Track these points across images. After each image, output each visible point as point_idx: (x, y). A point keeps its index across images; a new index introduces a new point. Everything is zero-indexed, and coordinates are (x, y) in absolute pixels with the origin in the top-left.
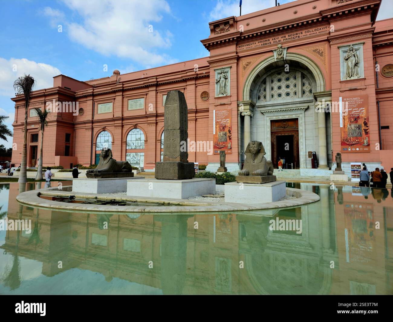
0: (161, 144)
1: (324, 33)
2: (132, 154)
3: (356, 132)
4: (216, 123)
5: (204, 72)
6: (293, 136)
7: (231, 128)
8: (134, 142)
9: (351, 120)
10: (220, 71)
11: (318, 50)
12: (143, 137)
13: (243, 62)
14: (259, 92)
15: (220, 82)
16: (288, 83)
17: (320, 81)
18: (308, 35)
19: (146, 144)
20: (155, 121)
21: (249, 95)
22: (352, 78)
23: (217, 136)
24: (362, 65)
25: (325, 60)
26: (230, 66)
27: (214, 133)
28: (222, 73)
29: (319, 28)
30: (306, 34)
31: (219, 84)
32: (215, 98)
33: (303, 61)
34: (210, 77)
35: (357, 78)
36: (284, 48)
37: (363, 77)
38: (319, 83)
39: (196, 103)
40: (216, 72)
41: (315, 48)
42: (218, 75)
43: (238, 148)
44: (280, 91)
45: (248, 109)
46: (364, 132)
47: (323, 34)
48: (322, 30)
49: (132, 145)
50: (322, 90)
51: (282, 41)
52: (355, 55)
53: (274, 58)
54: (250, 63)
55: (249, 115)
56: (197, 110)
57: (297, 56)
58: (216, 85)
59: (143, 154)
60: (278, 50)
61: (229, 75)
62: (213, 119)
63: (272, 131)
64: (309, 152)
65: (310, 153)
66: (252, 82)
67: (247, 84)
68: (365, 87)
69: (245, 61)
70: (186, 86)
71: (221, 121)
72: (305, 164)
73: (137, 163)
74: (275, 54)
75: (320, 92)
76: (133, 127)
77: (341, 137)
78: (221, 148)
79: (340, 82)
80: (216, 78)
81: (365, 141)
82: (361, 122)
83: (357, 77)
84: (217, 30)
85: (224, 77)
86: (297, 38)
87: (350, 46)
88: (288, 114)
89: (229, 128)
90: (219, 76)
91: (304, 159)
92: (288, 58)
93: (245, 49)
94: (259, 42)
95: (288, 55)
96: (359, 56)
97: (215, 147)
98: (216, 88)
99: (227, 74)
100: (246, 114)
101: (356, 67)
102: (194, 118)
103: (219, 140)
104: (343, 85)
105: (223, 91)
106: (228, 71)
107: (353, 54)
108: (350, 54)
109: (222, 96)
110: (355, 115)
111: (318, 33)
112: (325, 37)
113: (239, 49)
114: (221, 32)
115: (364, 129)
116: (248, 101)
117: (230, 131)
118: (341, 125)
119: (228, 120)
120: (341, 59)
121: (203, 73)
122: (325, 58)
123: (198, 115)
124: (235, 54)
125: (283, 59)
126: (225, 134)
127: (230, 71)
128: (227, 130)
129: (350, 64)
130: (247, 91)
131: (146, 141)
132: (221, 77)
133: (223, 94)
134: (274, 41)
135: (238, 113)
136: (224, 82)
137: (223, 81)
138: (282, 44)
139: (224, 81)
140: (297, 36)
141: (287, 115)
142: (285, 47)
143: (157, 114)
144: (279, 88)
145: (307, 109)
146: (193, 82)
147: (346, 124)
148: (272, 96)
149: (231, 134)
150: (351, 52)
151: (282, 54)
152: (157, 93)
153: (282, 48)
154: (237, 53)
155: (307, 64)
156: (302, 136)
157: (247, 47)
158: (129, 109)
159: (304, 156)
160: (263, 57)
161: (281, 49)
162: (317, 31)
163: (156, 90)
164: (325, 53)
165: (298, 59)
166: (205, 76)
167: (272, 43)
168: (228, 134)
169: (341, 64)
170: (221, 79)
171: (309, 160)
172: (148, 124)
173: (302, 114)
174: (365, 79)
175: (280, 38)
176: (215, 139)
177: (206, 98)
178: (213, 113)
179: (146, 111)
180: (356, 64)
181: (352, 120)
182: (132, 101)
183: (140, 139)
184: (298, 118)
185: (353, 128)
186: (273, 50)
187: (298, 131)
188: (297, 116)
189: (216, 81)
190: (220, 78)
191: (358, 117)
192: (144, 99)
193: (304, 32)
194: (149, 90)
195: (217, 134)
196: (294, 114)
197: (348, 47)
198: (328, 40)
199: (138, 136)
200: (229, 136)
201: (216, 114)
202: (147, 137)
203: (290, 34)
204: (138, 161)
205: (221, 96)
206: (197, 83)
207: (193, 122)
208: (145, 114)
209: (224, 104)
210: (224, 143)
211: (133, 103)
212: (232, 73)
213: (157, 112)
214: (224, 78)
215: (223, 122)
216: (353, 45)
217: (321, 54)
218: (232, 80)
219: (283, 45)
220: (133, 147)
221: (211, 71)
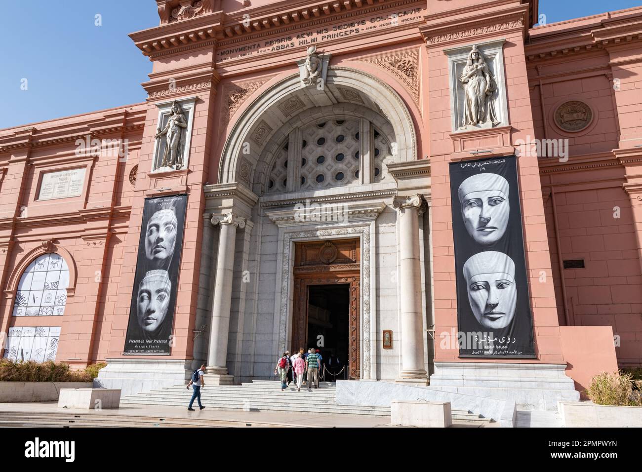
0: (15, 303)
1: (413, 21)
6: (348, 285)
11: (401, 63)
14: (272, 170)
15: (168, 135)
16: (341, 148)
18: (378, 28)
20: (9, 239)
21: (235, 169)
22: (480, 127)
24: (501, 94)
26: (193, 96)
28: (173, 113)
30: (373, 24)
31: (164, 140)
32: (150, 176)
33: (366, 87)
35: (492, 128)
36: (324, 57)
37: (508, 125)
38: (403, 141)
40: (160, 111)
42: (166, 119)
44: (321, 169)
45: (230, 207)
47: (410, 25)
48: (409, 16)
50: (410, 159)
51: (320, 40)
52: (485, 71)
54: (243, 91)
56: (113, 209)
57: (354, 75)
60: (308, 60)
61: (190, 118)
63: (298, 272)
68: (512, 150)
69: (235, 88)
74: (302, 70)
79: (451, 137)
83: (491, 124)
85: (176, 122)
86: (353, 33)
87: (471, 50)
91: (372, 352)
92: (333, 81)
94: (267, 44)
95: (331, 72)
96: (493, 75)
100: (224, 219)
105: (172, 158)
106: (189, 109)
107: (480, 67)
108: (472, 68)
111: (399, 23)
112: (416, 32)
116: (231, 185)
120: (453, 81)
124: (210, 69)
127: (193, 109)
129: (473, 93)
130: (232, 160)
132: (170, 122)
134: (301, 40)
136: (176, 136)
139: (177, 133)
142: (325, 54)
143: (15, 220)
144: (321, 160)
145: (382, 213)
148: (303, 180)
151: (318, 70)
152: (29, 168)
153: (318, 57)
154: (214, 66)
159: (373, 344)
160: (275, 77)
165: (353, 82)
167: (297, 46)
169: (452, 93)
170: (170, 129)
171: (385, 356)
173: (368, 225)
174: (511, 129)
175: (315, 34)
180: (489, 95)
184: (359, 237)
186: (296, 60)
187: (359, 271)
188: (358, 229)
189: (156, 134)
190: (169, 127)
193: (368, 19)
196: (350, 227)
198: (424, 38)
205: (163, 170)
207: (101, 243)
212: (197, 115)
213: (19, 214)
214: (178, 125)
216: (478, 47)
217: (408, 71)
218: (196, 132)
221: (150, 107)
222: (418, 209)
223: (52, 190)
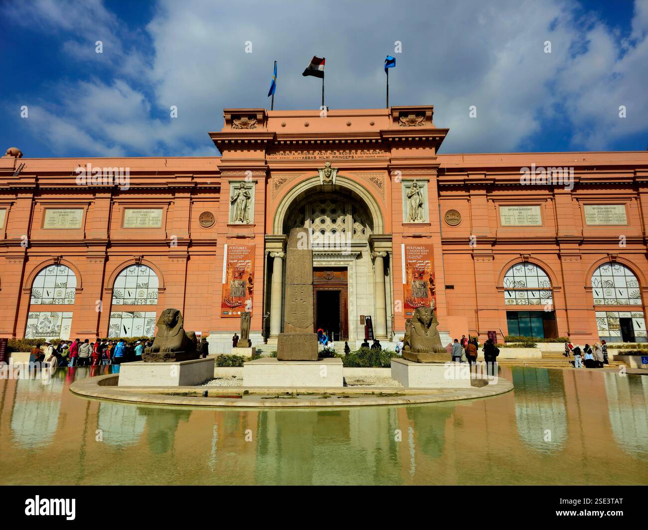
0: (112, 296)
1: (383, 158)
2: (42, 314)
3: (421, 292)
4: (228, 265)
5: (209, 181)
6: (340, 291)
7: (253, 274)
8: (51, 291)
9: (415, 275)
10: (238, 185)
11: (376, 180)
12: (73, 282)
13: (275, 177)
15: (238, 201)
16: (334, 216)
17: (377, 220)
18: (364, 158)
19: (78, 295)
20: (104, 253)
21: (282, 226)
22: (416, 222)
23: (229, 287)
24: (426, 205)
25: (384, 194)
26: (255, 179)
27: (224, 282)
28: (241, 188)
29: (378, 151)
30: (361, 155)
31: (236, 204)
32: (228, 225)
33: (357, 190)
34: (221, 191)
35: (422, 223)
36: (334, 169)
37: (428, 222)
38: (377, 223)
39: (189, 229)
40: (231, 185)
41: (372, 176)
42: (235, 190)
43: (263, 307)
44: (323, 227)
45: (281, 248)
46: (430, 292)
47: (382, 160)
48: (381, 155)
49: (45, 295)
50: (381, 233)
51: (331, 157)
52: (419, 193)
53: (320, 179)
54: (285, 180)
55: (281, 258)
56: (191, 240)
57: (351, 182)
58: (230, 205)
59: (71, 314)
60: (326, 170)
61: (252, 193)
62: (223, 259)
64: (361, 316)
65: (362, 318)
66: (287, 208)
67: (280, 210)
68: (429, 234)
69: (278, 176)
70: (174, 198)
71: (237, 263)
72: (355, 334)
73: (53, 332)
74: (321, 174)
75: (379, 235)
76: (52, 262)
77: (404, 297)
78: (235, 307)
79: (403, 225)
80: (231, 194)
81: (432, 304)
82: (426, 278)
83: (421, 220)
84: (236, 122)
86: (351, 158)
87: (413, 181)
88: (334, 259)
89: (250, 275)
90: (237, 192)
91: (355, 326)
92: (338, 183)
93: (278, 159)
94: (299, 154)
95: (338, 178)
96: (423, 196)
97: (224, 305)
98: (230, 210)
99: (250, 191)
100: (277, 255)
101: (420, 208)
102: (186, 253)
103: (232, 293)
104: (406, 228)
105: (242, 216)
106: (252, 187)
107: (417, 191)
108: (413, 191)
109: (240, 223)
110: (420, 269)
111: (376, 157)
112: (385, 165)
113: (269, 158)
114: (243, 127)
115: (430, 288)
116: (280, 236)
117: (250, 280)
118: (403, 281)
119: (249, 263)
120: (404, 197)
121: (206, 183)
122: (384, 191)
123: (193, 249)
124: (263, 164)
125: (333, 183)
126: (243, 285)
127: (254, 187)
128: (246, 278)
129: (413, 203)
130: (280, 221)
131: (79, 290)
132: (239, 193)
133: (242, 222)
134: (320, 156)
135: (264, 252)
136: (244, 203)
137: (243, 201)
138: (332, 162)
139: (245, 200)
140: (351, 155)
141: (333, 261)
142: (336, 167)
143: (109, 241)
144: (323, 221)
145: (359, 256)
146: (188, 195)
147: (409, 281)
149: (252, 284)
150: (415, 188)
151: (331, 176)
152: (112, 204)
154: (266, 163)
155: (362, 195)
156: (352, 292)
157: (282, 156)
158: (46, 226)
159: (355, 322)
160: (304, 175)
161: (330, 169)
162: (375, 155)
163: (112, 199)
164: (384, 185)
165: (351, 186)
166: (210, 188)
167: (317, 158)
168: (248, 285)
169: (403, 202)
170: (240, 198)
171: (361, 328)
172: (89, 257)
173: (352, 261)
174: (430, 225)
175: (328, 154)
176: (224, 292)
177: (210, 224)
178: (224, 248)
179: (85, 233)
180: (420, 205)
181: (417, 275)
182: (54, 213)
183: (65, 285)
184: (347, 267)
185: (418, 286)
186: (318, 168)
187: (347, 285)
188: (346, 263)
189: (230, 199)
190: (238, 196)
191: (423, 272)
192: (82, 210)
193: (359, 151)
194: (96, 196)
195: (229, 283)
196: (342, 261)
197: (411, 182)
198: (389, 169)
199: (61, 280)
200: (250, 288)
201: (228, 250)
202: (81, 282)
203: (341, 151)
204: (56, 329)
205: (238, 223)
206: (192, 196)
207: (183, 261)
208: (82, 238)
209: (244, 237)
210: (240, 299)
211: (56, 215)
212: (257, 191)
213: (109, 237)
214: (245, 196)
215: (240, 265)
216: (417, 181)
217: (379, 185)
218: (257, 202)
219: (333, 164)
220: (47, 301)
221: (223, 181)
222: (384, 258)
223: (135, 222)
